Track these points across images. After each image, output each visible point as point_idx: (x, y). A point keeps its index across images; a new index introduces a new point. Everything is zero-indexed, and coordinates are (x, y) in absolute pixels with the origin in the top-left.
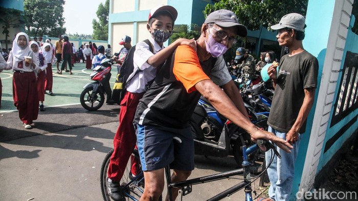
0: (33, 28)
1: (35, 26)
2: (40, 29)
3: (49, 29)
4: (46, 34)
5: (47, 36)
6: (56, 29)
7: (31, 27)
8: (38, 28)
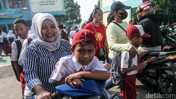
0: (69, 21)
1: (69, 20)
2: (71, 21)
3: (75, 20)
4: (74, 23)
5: (74, 24)
6: (77, 20)
7: (68, 21)
8: (71, 20)
